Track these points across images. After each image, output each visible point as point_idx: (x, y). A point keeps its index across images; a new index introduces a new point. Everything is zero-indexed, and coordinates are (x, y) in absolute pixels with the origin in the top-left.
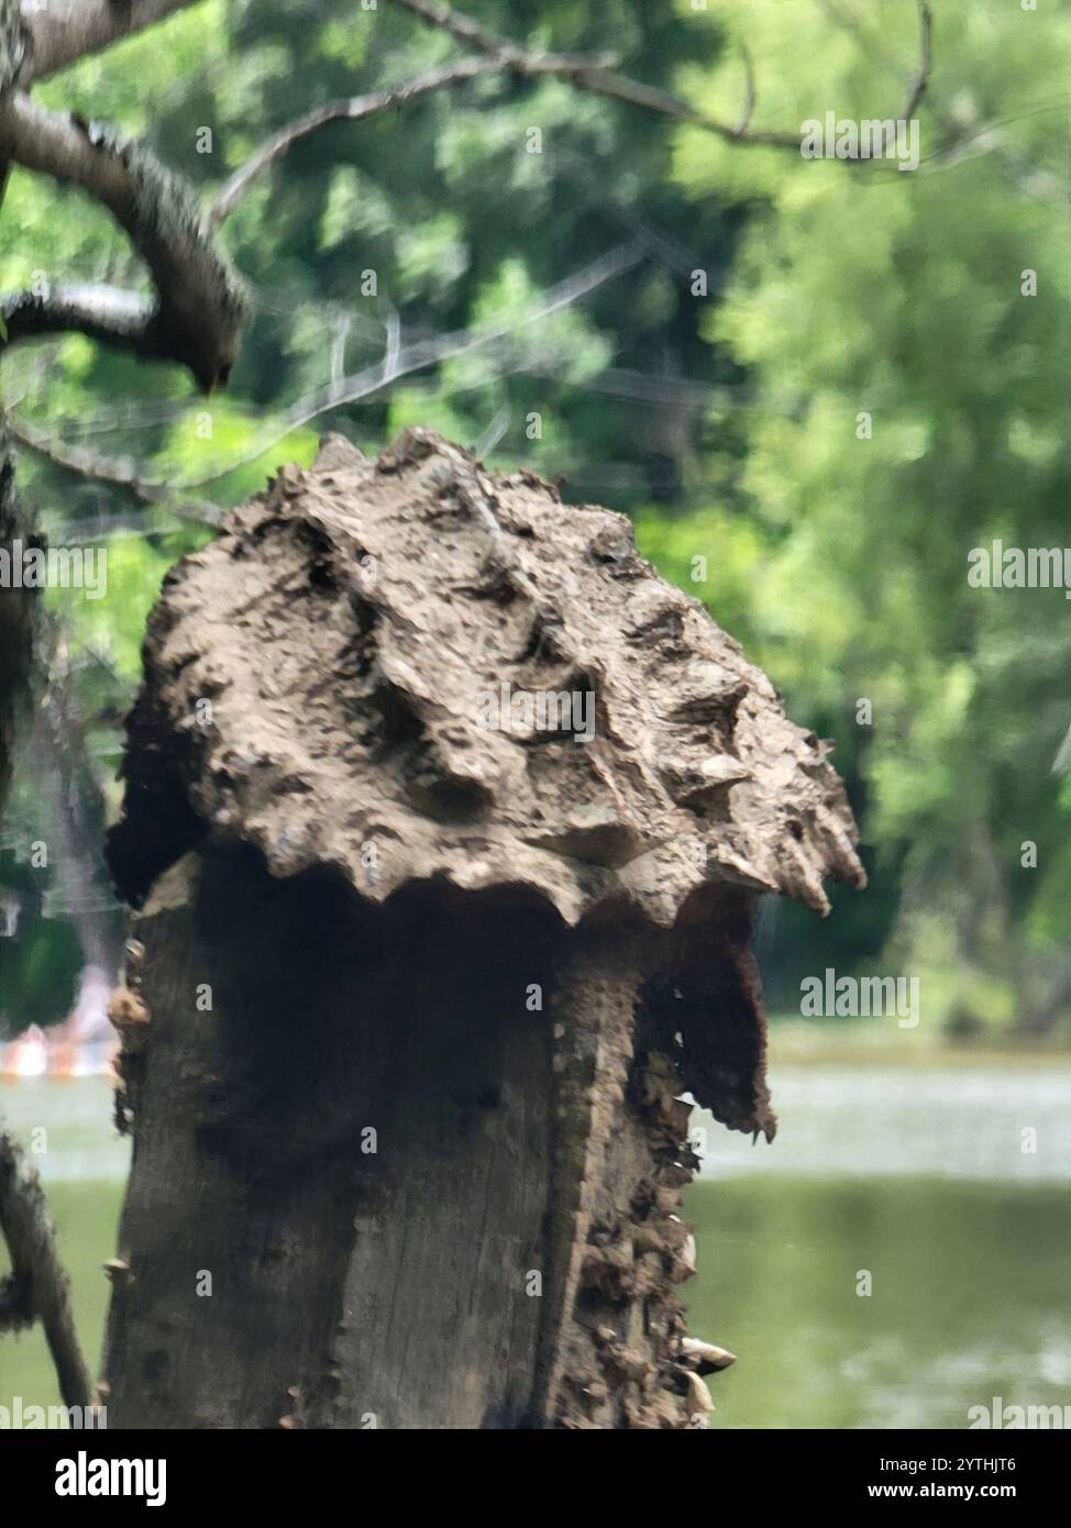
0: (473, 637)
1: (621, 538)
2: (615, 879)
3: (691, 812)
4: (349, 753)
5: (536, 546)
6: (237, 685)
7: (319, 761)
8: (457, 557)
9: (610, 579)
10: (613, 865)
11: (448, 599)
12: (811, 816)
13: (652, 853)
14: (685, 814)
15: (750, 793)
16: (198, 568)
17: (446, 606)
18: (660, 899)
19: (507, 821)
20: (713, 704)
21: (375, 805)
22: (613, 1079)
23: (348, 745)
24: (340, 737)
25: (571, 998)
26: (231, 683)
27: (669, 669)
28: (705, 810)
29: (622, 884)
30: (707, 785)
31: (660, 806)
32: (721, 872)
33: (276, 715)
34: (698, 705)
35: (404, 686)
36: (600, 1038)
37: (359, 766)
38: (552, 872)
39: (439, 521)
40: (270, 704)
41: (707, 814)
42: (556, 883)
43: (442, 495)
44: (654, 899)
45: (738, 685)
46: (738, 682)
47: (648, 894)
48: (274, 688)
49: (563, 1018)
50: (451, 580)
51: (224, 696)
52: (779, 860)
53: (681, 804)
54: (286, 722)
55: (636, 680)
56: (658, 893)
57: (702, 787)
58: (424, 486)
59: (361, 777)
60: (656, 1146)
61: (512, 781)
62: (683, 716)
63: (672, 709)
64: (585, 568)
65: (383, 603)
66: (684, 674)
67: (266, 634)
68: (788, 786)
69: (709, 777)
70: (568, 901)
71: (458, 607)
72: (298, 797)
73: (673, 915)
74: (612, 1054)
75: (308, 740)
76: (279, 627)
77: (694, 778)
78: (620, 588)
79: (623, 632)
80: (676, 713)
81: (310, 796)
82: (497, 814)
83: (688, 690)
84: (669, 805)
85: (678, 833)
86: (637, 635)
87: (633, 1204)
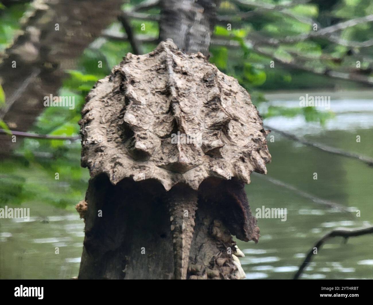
0: (157, 106)
1: (212, 74)
2: (182, 177)
3: (209, 156)
4: (117, 140)
5: (187, 77)
6: (95, 120)
7: (109, 143)
8: (161, 82)
9: (206, 87)
10: (182, 173)
11: (154, 95)
12: (249, 155)
13: (194, 169)
14: (206, 157)
15: (233, 149)
16: (100, 84)
17: (153, 97)
18: (194, 182)
19: (153, 161)
20: (220, 124)
21: (120, 156)
22: (189, 231)
23: (117, 138)
24: (116, 135)
25: (174, 210)
26: (94, 119)
27: (213, 114)
28: (213, 155)
29: (184, 178)
30: (212, 148)
31: (199, 155)
32: (213, 174)
33: (102, 128)
34: (217, 125)
35: (128, 122)
36: (183, 220)
37: (119, 144)
38: (164, 175)
39: (159, 71)
40: (102, 125)
41: (213, 157)
42: (164, 178)
43: (162, 63)
44: (193, 182)
45: (227, 119)
46: (227, 118)
47: (191, 181)
48: (104, 121)
49: (172, 215)
50: (157, 89)
51: (92, 123)
52: (235, 169)
53: (206, 154)
54: (104, 131)
55: (202, 117)
56: (194, 181)
57: (211, 149)
58: (159, 60)
59: (119, 147)
60: (219, 246)
61: (157, 149)
62: (212, 128)
63: (210, 126)
64: (201, 84)
65: (131, 97)
66: (216, 115)
67: (106, 105)
68: (245, 146)
69: (213, 146)
70: (167, 184)
71: (156, 97)
72: (100, 153)
73: (198, 187)
74: (188, 225)
75: (108, 137)
76: (110, 102)
77: (209, 146)
78: (207, 89)
79: (204, 102)
80: (211, 127)
81: (103, 153)
82: (151, 158)
83: (215, 120)
84: (203, 154)
85: (204, 162)
86: (207, 104)
87: (210, 263)
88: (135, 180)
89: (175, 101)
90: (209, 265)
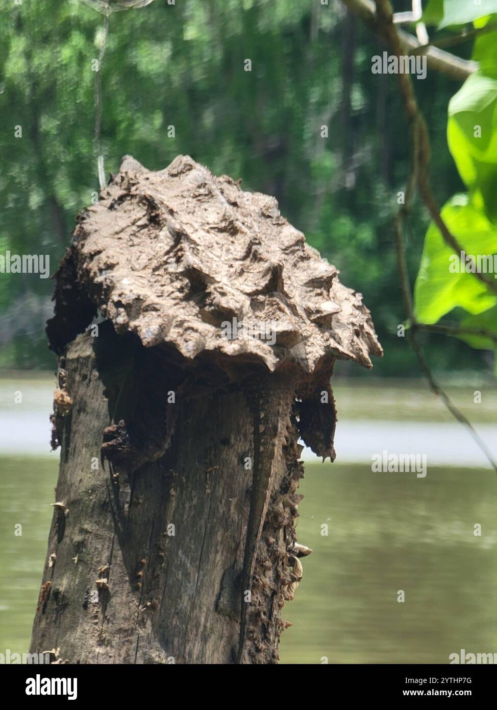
0: (221, 248)
1: (273, 207)
2: (289, 352)
3: (317, 325)
4: (173, 296)
5: (240, 210)
6: (121, 265)
7: (161, 298)
8: (209, 214)
9: (271, 226)
10: (288, 347)
11: (208, 232)
12: (362, 327)
13: (303, 342)
14: (315, 326)
16: (94, 213)
17: (207, 234)
18: (308, 362)
20: (322, 280)
21: (187, 318)
22: (283, 435)
23: (173, 292)
24: (169, 288)
25: (267, 402)
26: (118, 264)
27: (301, 264)
28: (322, 324)
29: (292, 355)
30: (324, 314)
31: (304, 323)
32: (332, 350)
33: (139, 278)
34: (316, 280)
35: (199, 269)
36: (279, 418)
37: (177, 301)
38: (264, 349)
39: (200, 198)
40: (136, 273)
41: (323, 326)
42: (266, 354)
43: (199, 187)
44: (305, 361)
45: (333, 272)
46: (332, 271)
47: (302, 359)
48: (137, 267)
49: (264, 410)
50: (208, 224)
51: (115, 269)
52: (352, 346)
53: (312, 321)
54: (144, 281)
55: (288, 269)
56: (307, 359)
57: (322, 315)
58: (190, 182)
59: (179, 306)
62: (310, 285)
63: (305, 282)
64: (260, 219)
65: (184, 233)
66: (308, 266)
67: (131, 243)
68: (351, 315)
69: (324, 311)
70: (271, 361)
71: (213, 236)
72: (154, 313)
73: (313, 369)
74: (284, 425)
75: (154, 290)
76: (136, 241)
77: (318, 311)
78: (275, 229)
79: (280, 248)
80: (306, 283)
81: (159, 313)
83: (311, 274)
84: (308, 322)
85: (312, 334)
86: (285, 249)
87: (281, 487)
88: (229, 354)
89: (257, 242)
90: (280, 490)
